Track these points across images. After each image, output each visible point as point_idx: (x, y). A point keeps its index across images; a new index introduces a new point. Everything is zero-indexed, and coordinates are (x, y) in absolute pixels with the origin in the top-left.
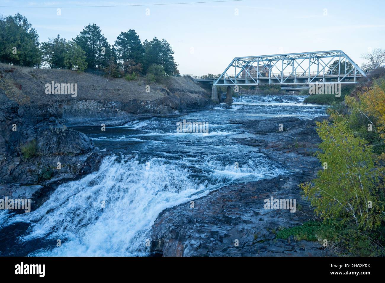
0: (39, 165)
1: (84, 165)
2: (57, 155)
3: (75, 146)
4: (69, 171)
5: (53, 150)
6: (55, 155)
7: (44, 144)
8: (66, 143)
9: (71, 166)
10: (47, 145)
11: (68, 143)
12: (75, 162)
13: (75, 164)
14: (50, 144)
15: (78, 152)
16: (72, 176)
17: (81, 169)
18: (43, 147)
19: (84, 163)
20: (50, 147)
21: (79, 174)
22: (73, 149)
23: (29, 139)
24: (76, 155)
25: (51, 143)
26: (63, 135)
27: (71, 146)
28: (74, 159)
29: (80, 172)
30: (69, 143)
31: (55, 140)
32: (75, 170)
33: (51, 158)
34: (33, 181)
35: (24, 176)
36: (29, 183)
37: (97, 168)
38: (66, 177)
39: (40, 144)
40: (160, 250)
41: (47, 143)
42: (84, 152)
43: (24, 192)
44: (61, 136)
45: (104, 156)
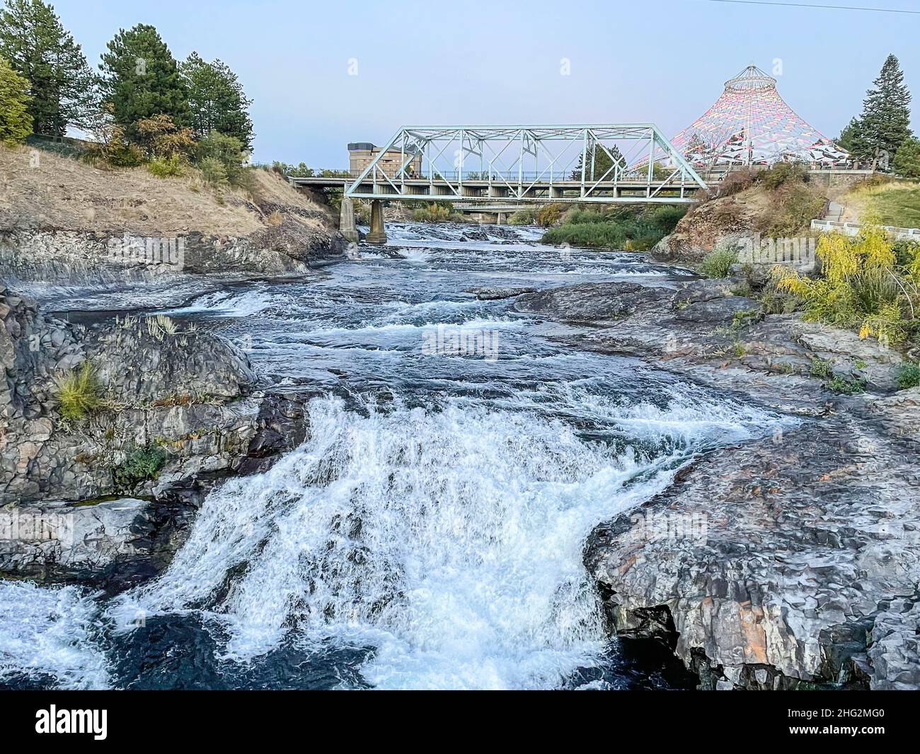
0: (110, 436)
1: (260, 429)
2: (169, 403)
3: (222, 375)
4: (214, 449)
5: (153, 389)
6: (162, 406)
7: (118, 373)
8: (197, 368)
9: (221, 435)
10: (128, 376)
11: (201, 368)
12: (235, 422)
13: (234, 428)
14: (140, 373)
15: (234, 392)
16: (224, 463)
17: (253, 442)
18: (119, 382)
19: (258, 420)
20: (140, 383)
21: (250, 456)
22: (220, 385)
23: (66, 360)
24: (229, 401)
25: (144, 369)
26: (179, 345)
27: (211, 376)
28: (227, 414)
29: (252, 453)
30: (204, 367)
31: (156, 360)
32: (230, 446)
33: (153, 415)
34: (98, 489)
35: (69, 476)
36: (89, 494)
37: (300, 434)
38: (207, 467)
39: (105, 375)
40: (629, 631)
41: (127, 369)
42: (244, 392)
43: (99, 525)
44: (174, 348)
45: (303, 400)
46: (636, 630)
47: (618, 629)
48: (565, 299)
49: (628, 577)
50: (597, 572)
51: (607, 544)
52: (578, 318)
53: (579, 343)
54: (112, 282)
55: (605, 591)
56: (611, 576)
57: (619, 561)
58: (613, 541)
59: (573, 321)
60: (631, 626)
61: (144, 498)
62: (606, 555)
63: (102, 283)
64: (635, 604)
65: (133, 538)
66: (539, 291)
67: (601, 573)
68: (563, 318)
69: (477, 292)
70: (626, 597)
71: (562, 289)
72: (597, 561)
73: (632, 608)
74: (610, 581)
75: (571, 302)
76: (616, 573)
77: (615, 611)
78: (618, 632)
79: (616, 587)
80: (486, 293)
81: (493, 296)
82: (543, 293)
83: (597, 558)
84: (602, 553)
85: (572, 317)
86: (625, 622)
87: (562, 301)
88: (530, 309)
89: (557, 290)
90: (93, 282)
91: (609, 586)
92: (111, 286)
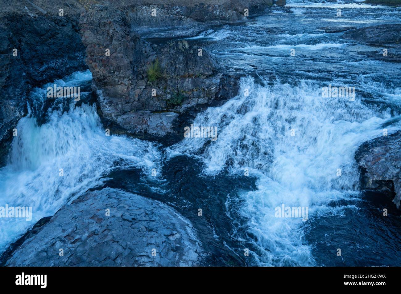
0: (165, 88)
1: (220, 89)
2: (186, 77)
3: (206, 66)
4: (202, 95)
5: (180, 71)
6: (184, 77)
7: (168, 64)
8: (196, 63)
9: (205, 90)
10: (172, 65)
11: (198, 63)
12: (210, 85)
13: (210, 88)
14: (176, 64)
15: (210, 73)
16: (206, 101)
17: (217, 94)
18: (168, 68)
19: (219, 85)
20: (176, 68)
21: (215, 99)
22: (205, 70)
23: (150, 58)
24: (208, 77)
25: (177, 62)
26: (190, 53)
27: (202, 66)
28: (207, 82)
29: (216, 98)
30: (199, 62)
31: (181, 59)
32: (208, 95)
33: (180, 81)
34: (161, 107)
35: (152, 102)
36: (158, 109)
37: (236, 92)
38: (199, 103)
39: (164, 64)
40: (372, 189)
41: (171, 62)
42: (215, 73)
43: (161, 121)
44: (188, 54)
45: (238, 78)
46: (376, 189)
47: (367, 187)
48: (371, 32)
49: (375, 166)
50: (360, 162)
51: (368, 151)
52: (376, 43)
53: (374, 55)
54: (170, 26)
55: (363, 170)
56: (367, 165)
57: (372, 159)
58: (371, 150)
59: (373, 44)
60: (373, 187)
61: (177, 112)
62: (366, 156)
63: (166, 26)
64: (376, 178)
65: (172, 127)
66: (358, 28)
67: (362, 163)
68: (368, 42)
69: (325, 29)
70: (372, 174)
71: (370, 27)
72: (361, 158)
73: (374, 179)
74: (366, 167)
75: (374, 34)
76: (369, 164)
77: (366, 180)
78: (367, 188)
79: (368, 169)
80: (330, 29)
81: (333, 31)
82: (359, 30)
83: (361, 156)
84: (364, 154)
85: (373, 42)
86: (371, 185)
87: (369, 34)
88: (351, 38)
89: (367, 28)
90: (163, 26)
91: (365, 169)
92: (169, 28)
